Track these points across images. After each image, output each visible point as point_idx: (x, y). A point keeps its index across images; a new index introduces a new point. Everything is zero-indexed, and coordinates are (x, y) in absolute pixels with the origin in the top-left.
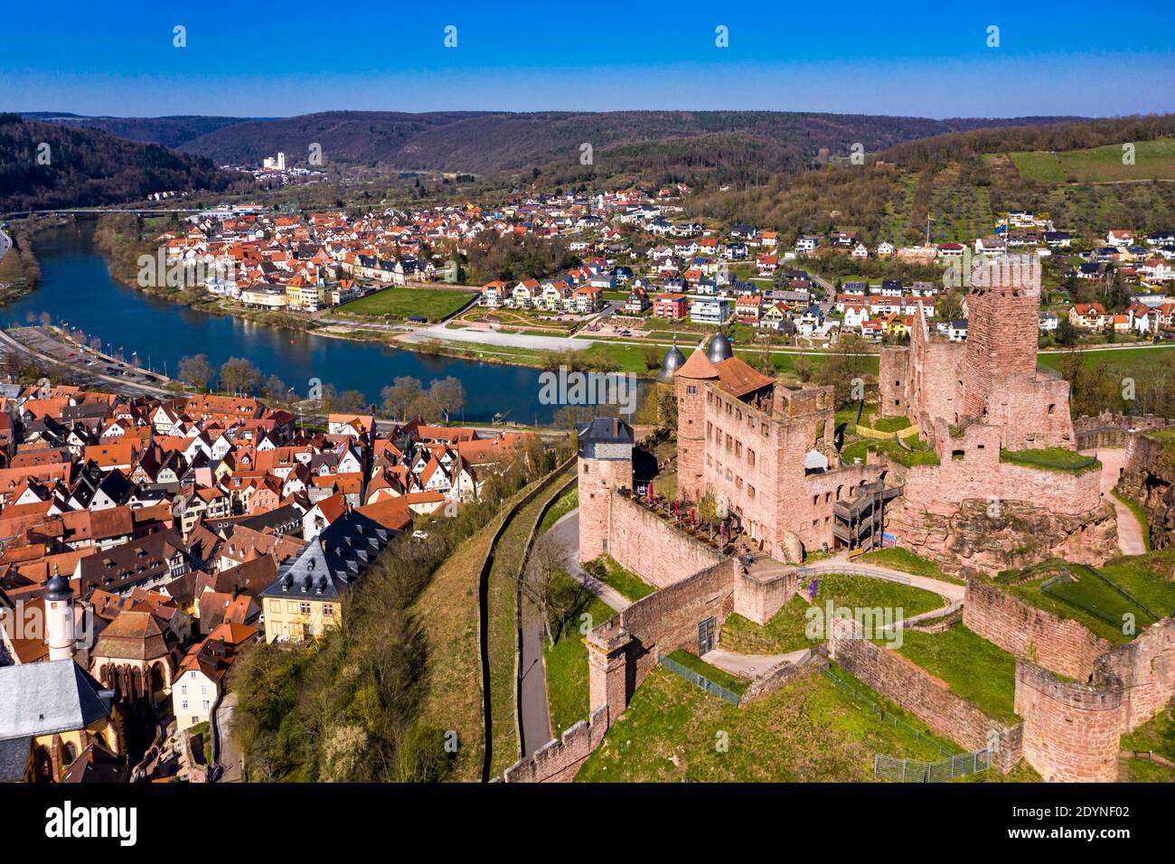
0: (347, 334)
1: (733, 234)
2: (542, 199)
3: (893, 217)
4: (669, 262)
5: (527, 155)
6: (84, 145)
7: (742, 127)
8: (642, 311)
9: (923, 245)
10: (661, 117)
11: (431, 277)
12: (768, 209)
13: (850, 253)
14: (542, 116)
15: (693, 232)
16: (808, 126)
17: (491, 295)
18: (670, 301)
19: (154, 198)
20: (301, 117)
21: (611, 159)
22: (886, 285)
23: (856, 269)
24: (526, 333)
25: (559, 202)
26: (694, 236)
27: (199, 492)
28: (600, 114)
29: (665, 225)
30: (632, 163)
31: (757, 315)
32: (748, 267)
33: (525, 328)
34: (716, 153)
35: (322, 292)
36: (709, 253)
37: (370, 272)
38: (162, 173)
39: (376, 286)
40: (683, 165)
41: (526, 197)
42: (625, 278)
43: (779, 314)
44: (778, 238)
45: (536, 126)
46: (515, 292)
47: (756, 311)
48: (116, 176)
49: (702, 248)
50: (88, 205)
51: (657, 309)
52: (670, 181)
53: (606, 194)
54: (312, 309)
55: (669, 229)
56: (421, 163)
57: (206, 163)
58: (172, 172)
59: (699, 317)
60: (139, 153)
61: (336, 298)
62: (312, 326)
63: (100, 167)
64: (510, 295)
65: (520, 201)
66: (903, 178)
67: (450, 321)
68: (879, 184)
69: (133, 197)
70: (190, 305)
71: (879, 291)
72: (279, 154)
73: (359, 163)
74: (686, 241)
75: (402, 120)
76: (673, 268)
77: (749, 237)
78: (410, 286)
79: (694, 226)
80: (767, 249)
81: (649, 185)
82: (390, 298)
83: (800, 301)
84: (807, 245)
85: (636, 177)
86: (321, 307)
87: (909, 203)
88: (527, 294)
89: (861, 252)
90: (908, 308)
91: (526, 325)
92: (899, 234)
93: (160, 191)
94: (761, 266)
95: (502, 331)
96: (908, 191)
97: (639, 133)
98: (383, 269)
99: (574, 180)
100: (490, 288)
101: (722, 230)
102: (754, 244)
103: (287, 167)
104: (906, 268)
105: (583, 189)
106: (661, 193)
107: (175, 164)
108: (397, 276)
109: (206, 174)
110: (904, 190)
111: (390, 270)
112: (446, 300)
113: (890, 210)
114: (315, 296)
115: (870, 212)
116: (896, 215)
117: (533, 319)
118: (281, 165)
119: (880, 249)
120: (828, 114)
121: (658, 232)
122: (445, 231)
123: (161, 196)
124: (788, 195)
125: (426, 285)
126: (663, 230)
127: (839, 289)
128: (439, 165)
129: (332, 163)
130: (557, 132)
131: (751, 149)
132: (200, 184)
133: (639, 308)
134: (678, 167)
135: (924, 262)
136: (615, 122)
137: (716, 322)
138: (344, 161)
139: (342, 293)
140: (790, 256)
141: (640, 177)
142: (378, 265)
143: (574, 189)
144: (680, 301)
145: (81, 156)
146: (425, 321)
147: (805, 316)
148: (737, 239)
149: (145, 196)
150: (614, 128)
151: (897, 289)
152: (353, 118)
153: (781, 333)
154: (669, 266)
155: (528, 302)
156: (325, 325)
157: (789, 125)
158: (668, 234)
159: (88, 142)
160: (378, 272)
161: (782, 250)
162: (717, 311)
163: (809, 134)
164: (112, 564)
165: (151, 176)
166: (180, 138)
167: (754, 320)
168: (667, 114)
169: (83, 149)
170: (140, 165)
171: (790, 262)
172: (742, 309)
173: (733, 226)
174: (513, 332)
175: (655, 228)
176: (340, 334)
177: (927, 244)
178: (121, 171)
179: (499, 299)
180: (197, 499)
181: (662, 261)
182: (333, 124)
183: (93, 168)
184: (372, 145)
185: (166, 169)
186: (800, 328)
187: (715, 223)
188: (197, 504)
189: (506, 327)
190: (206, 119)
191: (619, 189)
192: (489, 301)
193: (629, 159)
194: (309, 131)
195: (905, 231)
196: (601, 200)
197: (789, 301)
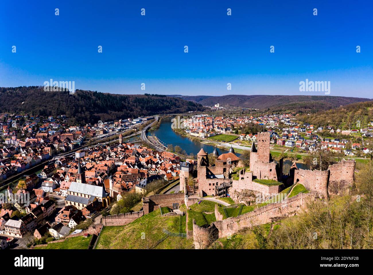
0: (207, 143)
1: (304, 125)
2: (268, 116)
3: (343, 122)
4: (286, 132)
5: (271, 105)
6: (177, 101)
7: (323, 100)
8: (274, 143)
9: (348, 130)
10: (304, 97)
11: (231, 132)
12: (314, 120)
13: (330, 131)
14: (276, 96)
15: (295, 125)
16: (339, 100)
17: (241, 137)
18: (281, 141)
19: (189, 112)
20: (223, 96)
21: (287, 107)
22: (336, 140)
23: (330, 136)
24: (246, 146)
25: (272, 116)
26: (295, 126)
27: (151, 169)
28: (290, 96)
29: (290, 123)
30: (291, 108)
31: (301, 145)
32: (305, 134)
33: (246, 145)
34: (312, 106)
35: (206, 134)
36: (297, 130)
37: (219, 130)
38: (191, 107)
39: (219, 134)
40: (304, 108)
41: (265, 115)
42: (275, 135)
43: (306, 145)
44: (314, 127)
45: (274, 98)
46: (246, 137)
47: (301, 144)
48: (182, 108)
49: (295, 128)
50: (176, 113)
51: (278, 143)
52: (300, 112)
53: (284, 115)
54: (204, 137)
55: (290, 124)
56: (248, 106)
57: (201, 105)
58: (193, 107)
59: (287, 145)
60: (187, 103)
61: (209, 136)
62: (201, 141)
63: (179, 106)
64: (246, 138)
65: (263, 116)
66: (348, 113)
67: (230, 142)
68: (342, 114)
69: (185, 112)
70: (182, 135)
71: (334, 141)
72: (218, 104)
73: (235, 106)
74: (292, 127)
75: (245, 97)
76: (287, 133)
77: (308, 126)
78: (226, 134)
79: (296, 123)
80: (311, 130)
81: (294, 113)
82: (220, 136)
83: (313, 143)
84: (320, 129)
85: (292, 111)
86: (205, 137)
87: (348, 119)
88: (249, 137)
89: (332, 131)
90: (338, 146)
91: (246, 144)
92: (343, 127)
93: (190, 111)
94: (307, 133)
95: (241, 145)
96: (348, 116)
97: (298, 101)
98: (221, 130)
99: (277, 111)
100: (241, 135)
101: (302, 124)
102: (308, 128)
103: (219, 107)
104: (342, 136)
105: (279, 113)
106: (297, 115)
107: (194, 105)
108: (223, 132)
109: (200, 108)
110: (347, 116)
111: (223, 130)
112: (232, 137)
113: (343, 121)
114: (204, 135)
115: (337, 121)
116: (344, 122)
117: (249, 143)
118: (218, 106)
119: (337, 130)
120: (344, 97)
121: (287, 124)
122: (241, 122)
123: (190, 112)
124: (319, 116)
125: (229, 134)
126: (288, 124)
127: (324, 140)
128: (252, 107)
129: (229, 106)
130: (279, 100)
131: (321, 105)
132: (199, 110)
133: (274, 142)
134: (302, 109)
135: (347, 134)
136: (292, 98)
137: (290, 147)
138: (232, 106)
139: (210, 135)
140: (316, 131)
141: (293, 111)
142: (220, 129)
143: (276, 113)
144: (283, 141)
145: (176, 103)
146: (225, 142)
147: (312, 146)
148: (305, 127)
149: (187, 112)
150: (292, 99)
151: (338, 141)
152: (234, 96)
153: (304, 150)
154: (286, 133)
155: (249, 139)
156: (204, 141)
157: (334, 99)
158: (289, 125)
159: (178, 101)
160: (220, 130)
161: (314, 130)
162: (291, 144)
163: (338, 102)
164: (128, 177)
165: (189, 108)
166: (200, 100)
167: (300, 147)
168: (305, 96)
169: (177, 102)
170: (187, 105)
171: (315, 133)
172: (297, 144)
173: (304, 124)
174: (243, 146)
175: (287, 123)
176: (206, 143)
177: (349, 130)
178: (183, 106)
179: (243, 138)
180: (150, 170)
181: (284, 131)
182: (230, 98)
183: (178, 106)
184: (238, 102)
185: (192, 106)
186: (310, 150)
187: (301, 123)
188: (150, 171)
189: (242, 145)
190: (205, 96)
191: (287, 114)
192: (241, 138)
193: (290, 106)
194: (225, 99)
195: (345, 126)
196: (282, 116)
197: (310, 142)
